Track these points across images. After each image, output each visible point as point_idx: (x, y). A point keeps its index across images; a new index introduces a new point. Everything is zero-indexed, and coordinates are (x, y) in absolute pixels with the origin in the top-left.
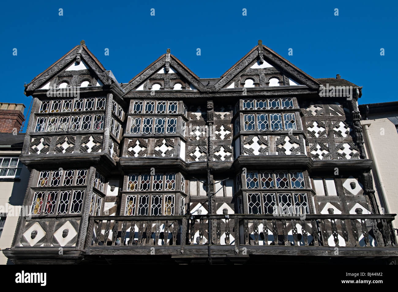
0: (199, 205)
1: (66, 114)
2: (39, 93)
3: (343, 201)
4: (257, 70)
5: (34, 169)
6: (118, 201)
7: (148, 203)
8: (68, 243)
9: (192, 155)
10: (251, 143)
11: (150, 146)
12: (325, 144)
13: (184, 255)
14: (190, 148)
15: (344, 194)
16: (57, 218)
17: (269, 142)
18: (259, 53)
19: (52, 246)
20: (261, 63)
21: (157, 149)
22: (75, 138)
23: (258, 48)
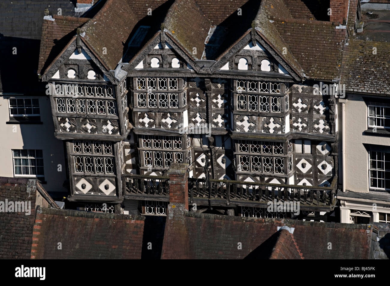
3: (315, 158)
4: (248, 51)
7: (161, 157)
8: (111, 193)
9: (193, 120)
10: (242, 121)
11: (157, 119)
12: (305, 118)
13: (192, 203)
14: (192, 113)
15: (316, 153)
17: (257, 121)
18: (252, 38)
19: (100, 194)
20: (253, 45)
21: (164, 121)
22: (94, 121)
23: (251, 32)
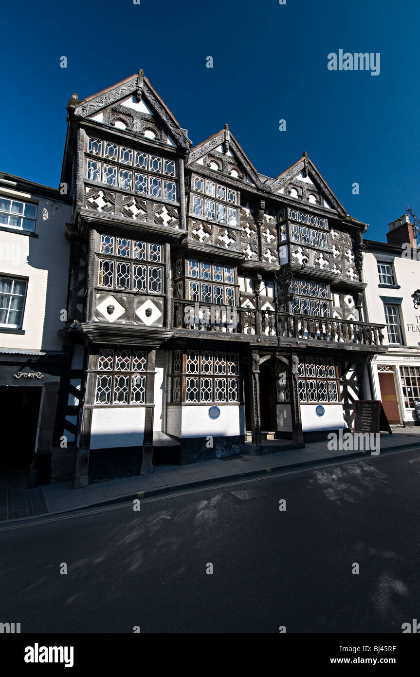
0: (248, 300)
1: (127, 167)
2: (90, 125)
3: (344, 311)
4: (301, 182)
5: (94, 229)
6: (173, 285)
7: (210, 292)
8: (154, 322)
10: (297, 252)
11: (214, 233)
12: (339, 265)
13: (260, 342)
15: (344, 306)
16: (136, 294)
17: (310, 255)
18: (305, 166)
19: (135, 324)
20: (304, 176)
22: (144, 203)
23: (305, 160)
